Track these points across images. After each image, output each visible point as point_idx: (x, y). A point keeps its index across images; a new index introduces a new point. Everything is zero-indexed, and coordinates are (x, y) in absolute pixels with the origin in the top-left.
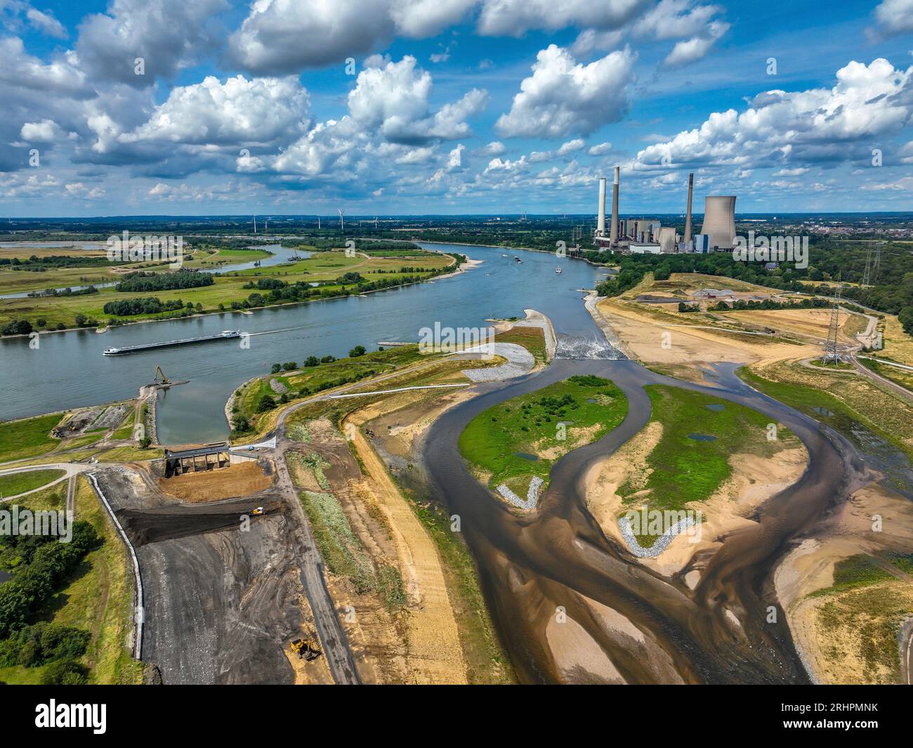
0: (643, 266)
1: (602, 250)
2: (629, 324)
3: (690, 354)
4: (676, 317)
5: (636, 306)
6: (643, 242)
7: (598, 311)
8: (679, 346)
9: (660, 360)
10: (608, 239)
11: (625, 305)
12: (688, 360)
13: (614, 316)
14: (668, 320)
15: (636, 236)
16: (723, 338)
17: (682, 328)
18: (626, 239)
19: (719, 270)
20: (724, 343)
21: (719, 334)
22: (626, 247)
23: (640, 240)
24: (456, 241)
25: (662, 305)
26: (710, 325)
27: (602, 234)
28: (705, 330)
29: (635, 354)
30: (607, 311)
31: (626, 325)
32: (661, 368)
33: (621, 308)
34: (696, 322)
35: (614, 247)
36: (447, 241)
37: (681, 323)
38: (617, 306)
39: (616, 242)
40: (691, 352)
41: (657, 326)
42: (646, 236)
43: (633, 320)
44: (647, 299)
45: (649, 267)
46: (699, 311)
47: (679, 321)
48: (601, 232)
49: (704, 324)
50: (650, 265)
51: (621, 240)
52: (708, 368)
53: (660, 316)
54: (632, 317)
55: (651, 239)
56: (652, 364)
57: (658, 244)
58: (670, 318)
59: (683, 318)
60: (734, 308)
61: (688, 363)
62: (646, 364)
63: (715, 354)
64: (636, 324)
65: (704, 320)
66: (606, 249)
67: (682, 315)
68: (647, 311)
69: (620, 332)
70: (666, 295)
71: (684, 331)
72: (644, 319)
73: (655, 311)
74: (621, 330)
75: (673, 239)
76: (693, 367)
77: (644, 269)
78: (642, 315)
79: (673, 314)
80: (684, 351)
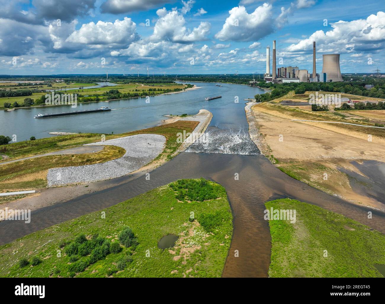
0: (288, 87)
1: (267, 82)
2: (272, 119)
3: (326, 149)
4: (310, 114)
5: (279, 107)
6: (290, 77)
7: (252, 111)
8: (314, 139)
9: (294, 157)
10: (272, 77)
11: (272, 106)
12: (326, 157)
13: (262, 114)
14: (304, 117)
15: (286, 75)
16: (356, 133)
17: (315, 123)
18: (281, 77)
19: (336, 89)
20: (358, 137)
21: (350, 128)
22: (280, 81)
23: (288, 77)
24: (196, 81)
25: (299, 107)
26: (340, 121)
27: (268, 75)
28: (337, 125)
29: (269, 147)
30: (257, 110)
31: (270, 121)
32: (294, 167)
33: (269, 109)
34: (327, 118)
35: (274, 81)
36: (192, 80)
37: (314, 119)
38: (266, 107)
39: (275, 79)
40: (328, 147)
41: (294, 122)
42: (291, 75)
43: (276, 116)
44: (289, 103)
45: (292, 88)
46: (328, 110)
47: (313, 117)
48: (268, 74)
49: (334, 119)
50: (293, 87)
51: (278, 77)
52: (352, 168)
53: (296, 114)
54: (275, 115)
55: (294, 76)
56: (285, 161)
57: (298, 78)
58: (305, 116)
59: (315, 115)
60: (356, 108)
61: (326, 161)
62: (278, 161)
63: (353, 150)
64: (277, 119)
65: (334, 117)
66: (269, 82)
67: (314, 113)
68: (288, 110)
69: (261, 126)
70: (302, 101)
71: (318, 126)
72: (284, 116)
73: (293, 110)
74: (264, 124)
75: (306, 76)
76: (333, 166)
77: (289, 89)
78: (283, 113)
79: (307, 112)
80: (320, 145)
